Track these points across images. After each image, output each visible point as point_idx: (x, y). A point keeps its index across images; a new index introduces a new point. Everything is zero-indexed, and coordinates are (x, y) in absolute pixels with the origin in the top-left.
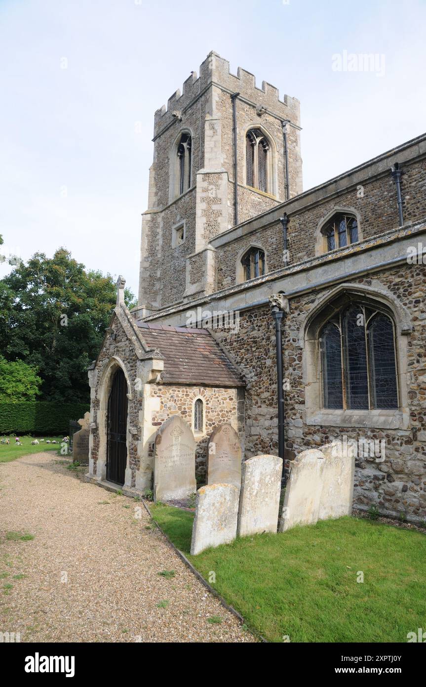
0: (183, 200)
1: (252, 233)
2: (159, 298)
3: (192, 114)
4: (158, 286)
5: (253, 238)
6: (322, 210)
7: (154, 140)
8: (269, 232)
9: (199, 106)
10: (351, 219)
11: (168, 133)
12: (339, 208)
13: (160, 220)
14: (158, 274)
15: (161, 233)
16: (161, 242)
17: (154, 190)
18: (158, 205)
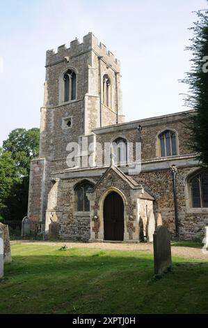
0: (70, 105)
1: (120, 131)
2: (52, 155)
3: (76, 61)
4: (51, 148)
5: (121, 133)
6: (159, 128)
7: (46, 67)
8: (130, 132)
9: (82, 58)
10: (173, 134)
11: (58, 66)
12: (167, 128)
13: (52, 112)
14: (51, 142)
15: (53, 120)
16: (53, 124)
17: (47, 95)
18: (50, 104)
